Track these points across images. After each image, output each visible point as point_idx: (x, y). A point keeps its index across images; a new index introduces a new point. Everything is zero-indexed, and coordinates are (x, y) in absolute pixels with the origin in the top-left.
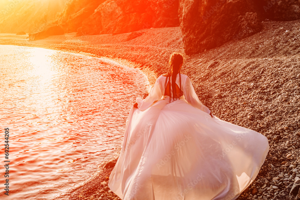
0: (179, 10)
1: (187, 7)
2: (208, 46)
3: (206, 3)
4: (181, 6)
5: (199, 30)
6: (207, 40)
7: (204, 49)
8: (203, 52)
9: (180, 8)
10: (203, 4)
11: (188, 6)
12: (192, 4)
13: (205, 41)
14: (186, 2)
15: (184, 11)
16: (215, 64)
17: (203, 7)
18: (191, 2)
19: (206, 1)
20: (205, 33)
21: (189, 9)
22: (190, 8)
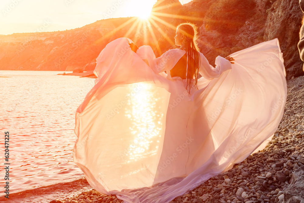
0: (265, 36)
1: (272, 33)
2: (296, 73)
3: (293, 27)
4: (266, 32)
5: (286, 56)
6: (295, 66)
7: (292, 77)
8: (290, 79)
9: (266, 34)
10: (290, 28)
11: (274, 31)
12: (278, 28)
13: (292, 68)
14: (272, 27)
15: (269, 37)
16: (299, 87)
17: (290, 32)
18: (277, 27)
19: (294, 25)
20: (293, 60)
21: (274, 34)
22: (276, 33)
